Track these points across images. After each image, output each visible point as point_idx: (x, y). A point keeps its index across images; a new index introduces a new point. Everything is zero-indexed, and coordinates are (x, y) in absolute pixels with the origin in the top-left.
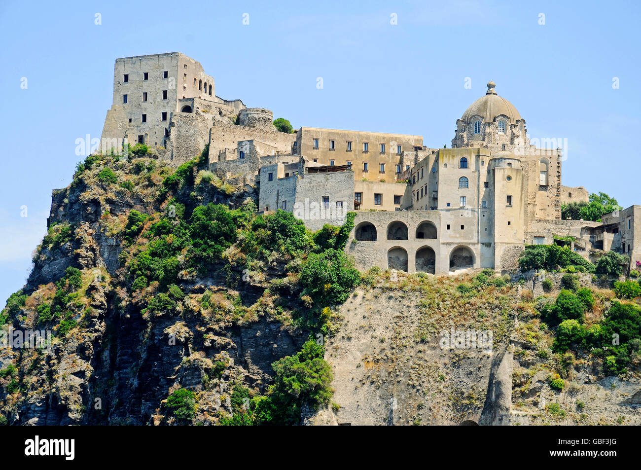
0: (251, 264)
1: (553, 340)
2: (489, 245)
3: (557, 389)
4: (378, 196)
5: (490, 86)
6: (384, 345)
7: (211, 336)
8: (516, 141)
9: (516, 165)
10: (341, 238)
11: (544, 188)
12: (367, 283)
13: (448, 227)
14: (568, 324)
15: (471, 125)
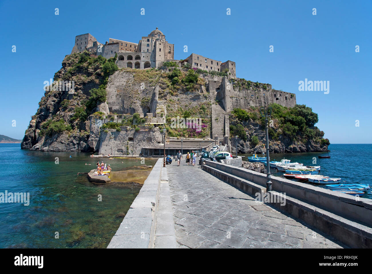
0: (90, 67)
1: (171, 82)
7: (77, 86)
9: (162, 41)
10: (114, 60)
11: (169, 53)
13: (144, 57)
14: (176, 78)
15: (152, 35)
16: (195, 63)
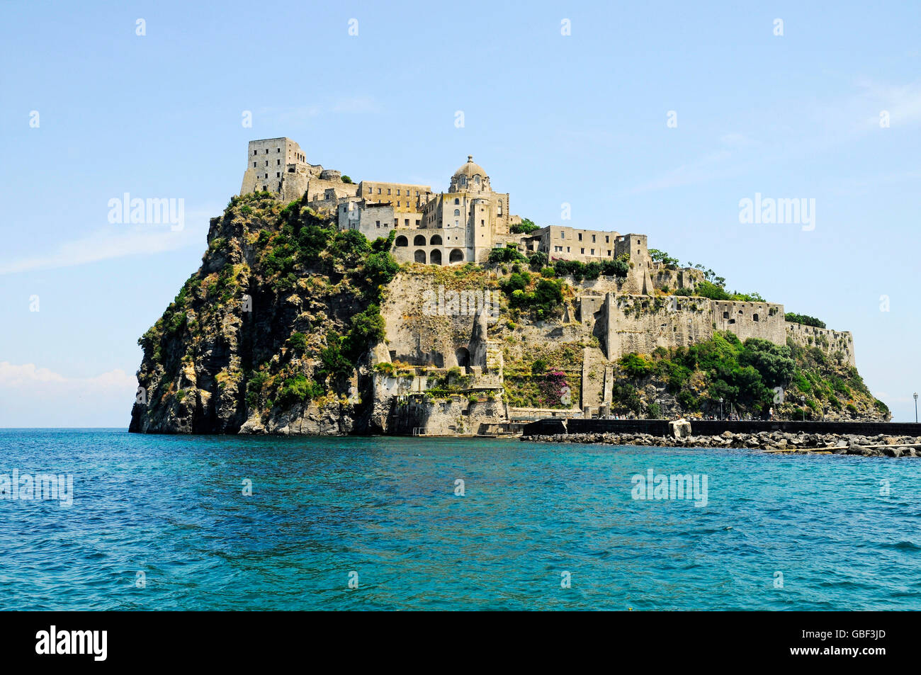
0: (335, 260)
1: (508, 301)
2: (472, 248)
3: (511, 328)
4: (407, 221)
5: (469, 158)
6: (414, 306)
7: (314, 302)
8: (485, 188)
9: (486, 203)
10: (388, 245)
11: (500, 216)
12: (403, 271)
13: (449, 238)
14: (517, 292)
15: (460, 180)
16: (556, 247)
